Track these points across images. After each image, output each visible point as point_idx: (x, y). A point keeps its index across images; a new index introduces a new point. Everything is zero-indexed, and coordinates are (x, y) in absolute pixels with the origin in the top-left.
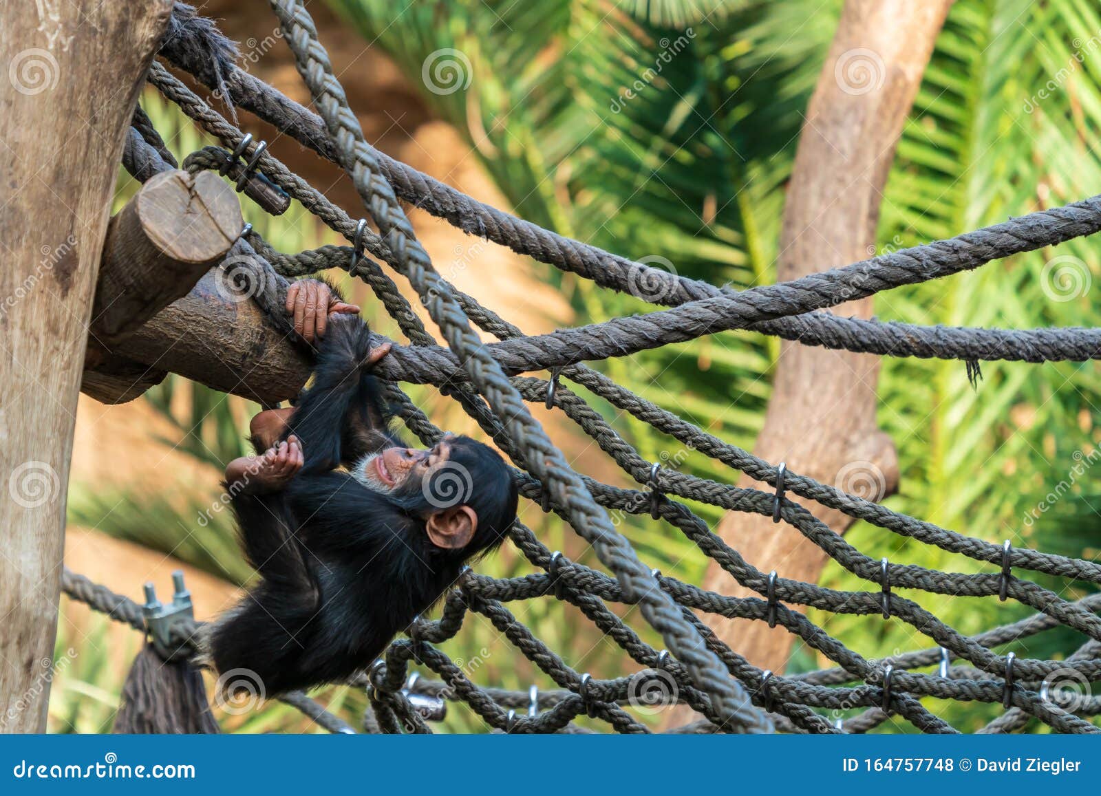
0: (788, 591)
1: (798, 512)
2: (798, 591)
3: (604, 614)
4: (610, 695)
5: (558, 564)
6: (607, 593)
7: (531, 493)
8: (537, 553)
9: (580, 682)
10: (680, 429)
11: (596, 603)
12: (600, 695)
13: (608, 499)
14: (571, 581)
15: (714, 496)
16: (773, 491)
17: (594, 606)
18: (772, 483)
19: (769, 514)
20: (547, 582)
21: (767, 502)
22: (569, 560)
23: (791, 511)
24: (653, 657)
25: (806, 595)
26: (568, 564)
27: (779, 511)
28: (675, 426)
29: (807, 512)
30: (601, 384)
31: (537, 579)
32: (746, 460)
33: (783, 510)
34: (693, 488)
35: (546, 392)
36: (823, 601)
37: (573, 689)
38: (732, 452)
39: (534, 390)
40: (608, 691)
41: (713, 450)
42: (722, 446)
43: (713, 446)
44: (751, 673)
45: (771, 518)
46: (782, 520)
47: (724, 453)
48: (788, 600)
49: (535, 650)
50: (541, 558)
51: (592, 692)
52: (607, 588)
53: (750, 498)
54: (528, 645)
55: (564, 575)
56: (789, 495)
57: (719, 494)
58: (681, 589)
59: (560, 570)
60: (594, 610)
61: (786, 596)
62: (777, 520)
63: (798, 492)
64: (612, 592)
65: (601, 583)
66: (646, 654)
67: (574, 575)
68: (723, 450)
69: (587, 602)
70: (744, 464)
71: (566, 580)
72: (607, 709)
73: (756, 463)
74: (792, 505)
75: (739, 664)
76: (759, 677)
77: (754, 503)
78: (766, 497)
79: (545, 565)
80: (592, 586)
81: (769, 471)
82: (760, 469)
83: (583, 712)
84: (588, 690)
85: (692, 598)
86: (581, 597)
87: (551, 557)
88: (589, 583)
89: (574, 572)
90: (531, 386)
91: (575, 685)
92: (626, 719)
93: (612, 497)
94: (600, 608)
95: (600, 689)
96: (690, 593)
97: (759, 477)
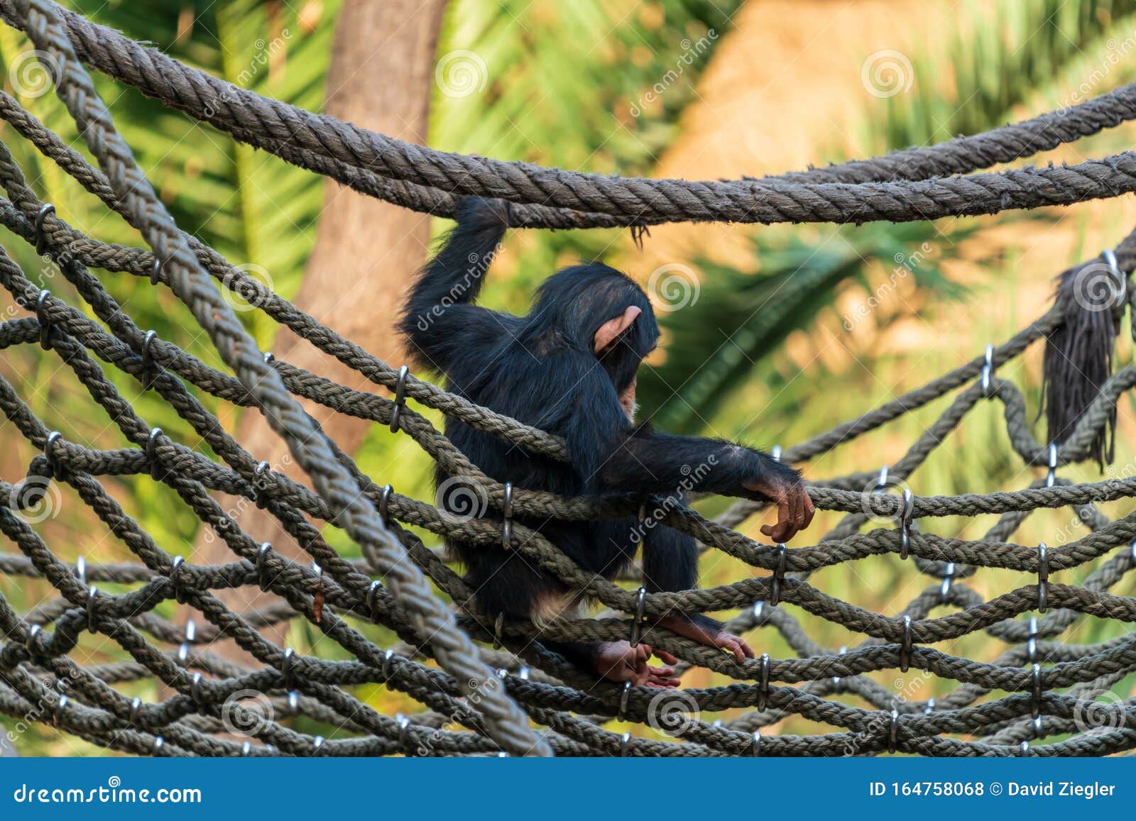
0: (401, 509)
1: (419, 422)
2: (412, 510)
3: (203, 500)
4: (202, 583)
5: (156, 443)
6: (208, 479)
7: (132, 368)
8: (135, 429)
9: (171, 565)
10: (295, 319)
11: (195, 487)
12: (192, 582)
13: (213, 385)
14: (169, 462)
15: (328, 396)
16: (393, 397)
17: (193, 490)
18: (391, 388)
19: (386, 423)
20: (143, 459)
21: (385, 409)
22: (169, 439)
23: (411, 421)
24: (253, 550)
25: (421, 516)
26: (168, 444)
27: (398, 419)
28: (291, 315)
29: (428, 422)
30: (213, 262)
31: (132, 455)
32: (365, 360)
33: (402, 419)
34: (306, 385)
35: (152, 266)
36: (438, 524)
37: (163, 573)
38: (351, 349)
39: (139, 262)
40: (201, 579)
41: (330, 346)
42: (340, 342)
43: (331, 342)
44: (359, 582)
45: (388, 427)
46: (400, 430)
47: (342, 350)
48: (401, 519)
49: (125, 527)
50: (138, 435)
51: (184, 578)
52: (209, 474)
53: (367, 403)
54: (117, 521)
55: (163, 456)
56: (410, 403)
57: (334, 394)
58: (289, 488)
59: (158, 449)
60: (193, 494)
61: (399, 514)
62: (394, 430)
63: (421, 399)
64: (213, 479)
65: (202, 468)
66: (246, 546)
67: (173, 456)
68: (341, 346)
69: (185, 485)
70: (363, 364)
71: (165, 461)
72: (198, 596)
73: (376, 364)
74: (413, 414)
75: (346, 572)
76: (367, 588)
77: (371, 409)
78: (384, 403)
79: (142, 442)
80: (193, 471)
81: (389, 374)
82: (380, 371)
83: (171, 597)
84: (179, 575)
85: (300, 500)
86: (179, 480)
87: (150, 434)
88: (189, 466)
89: (173, 453)
90: (136, 257)
91: (165, 568)
92: (219, 609)
93: (219, 384)
94: (199, 494)
95: (193, 576)
96: (298, 493)
97: (378, 380)
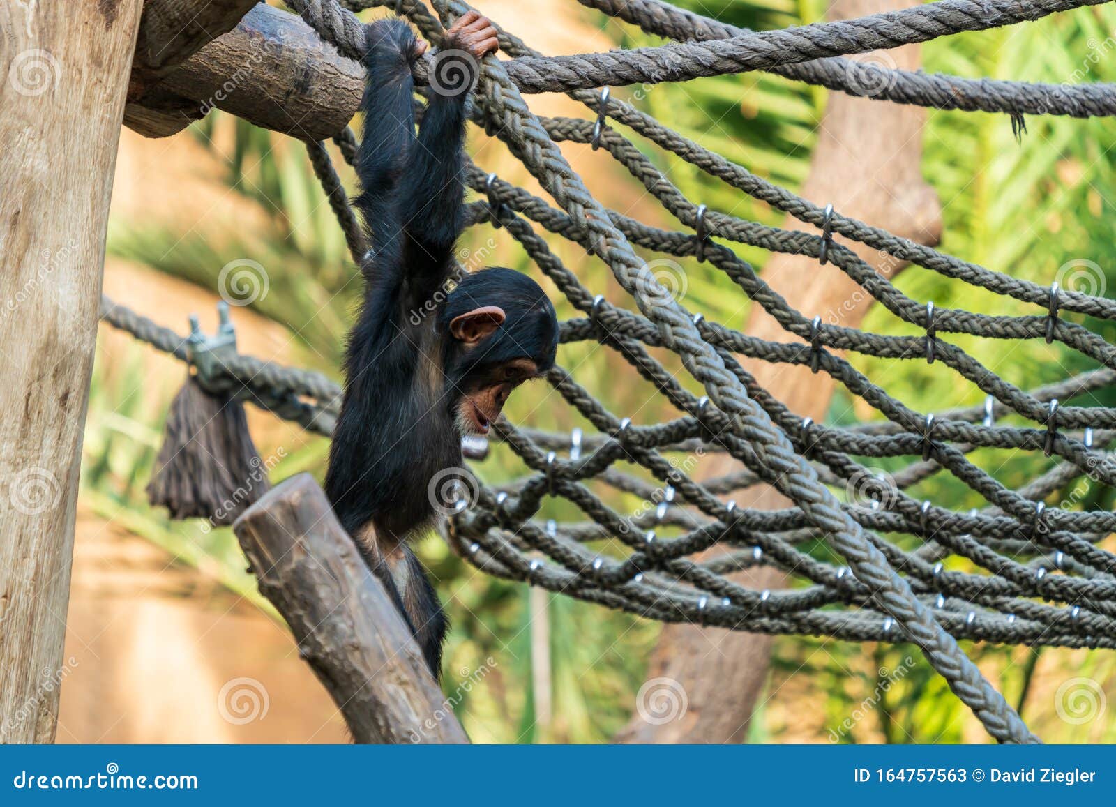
0: (831, 336)
1: (845, 254)
2: (842, 336)
3: (645, 360)
4: (649, 442)
5: (600, 308)
6: (649, 338)
7: (575, 235)
8: (580, 297)
9: (618, 427)
10: (726, 171)
11: (638, 348)
12: (639, 441)
13: (653, 241)
14: (613, 325)
15: (760, 238)
16: (819, 233)
17: (635, 351)
18: (819, 225)
19: (816, 256)
20: (588, 326)
21: (814, 244)
22: (611, 305)
23: (838, 253)
24: (693, 404)
25: (850, 341)
26: (610, 309)
27: (826, 253)
28: (721, 168)
29: (853, 254)
30: (647, 126)
31: (578, 324)
32: (793, 202)
33: (830, 252)
34: (739, 231)
35: (592, 133)
36: (867, 345)
37: (612, 434)
38: (779, 194)
39: (581, 131)
40: (648, 438)
41: (760, 192)
42: (769, 187)
43: (760, 188)
44: (792, 420)
45: (818, 260)
46: (829, 263)
47: (771, 195)
48: (831, 346)
49: (575, 394)
50: (584, 302)
51: (632, 438)
52: (650, 333)
53: (797, 240)
54: (568, 390)
55: (607, 320)
56: (836, 237)
57: (765, 236)
58: (724, 335)
59: (602, 314)
60: (636, 355)
61: (830, 341)
62: (823, 262)
63: (846, 234)
64: (654, 336)
65: (643, 328)
66: (687, 401)
67: (616, 320)
68: (770, 192)
69: (629, 347)
70: (791, 206)
71: (608, 325)
72: (646, 455)
73: (803, 205)
74: (839, 248)
75: (780, 412)
76: (800, 425)
77: (801, 245)
78: (813, 239)
79: (587, 309)
80: (635, 331)
81: (816, 213)
82: (807, 210)
83: (622, 457)
84: (627, 436)
85: (735, 343)
86: (622, 343)
87: (593, 301)
88: (631, 327)
89: (616, 317)
90: (577, 127)
91: (615, 431)
92: (665, 466)
93: (658, 239)
94: (641, 354)
95: (640, 436)
96: (733, 338)
97: (806, 219)
